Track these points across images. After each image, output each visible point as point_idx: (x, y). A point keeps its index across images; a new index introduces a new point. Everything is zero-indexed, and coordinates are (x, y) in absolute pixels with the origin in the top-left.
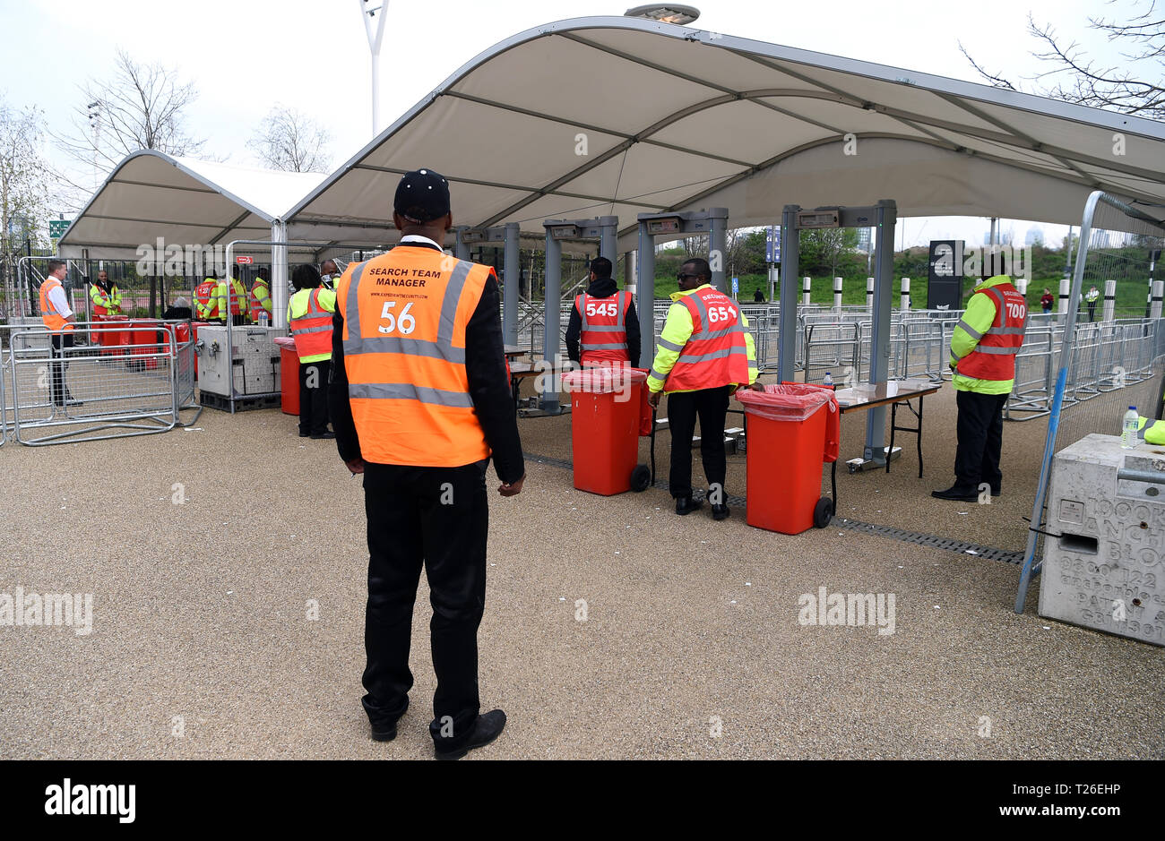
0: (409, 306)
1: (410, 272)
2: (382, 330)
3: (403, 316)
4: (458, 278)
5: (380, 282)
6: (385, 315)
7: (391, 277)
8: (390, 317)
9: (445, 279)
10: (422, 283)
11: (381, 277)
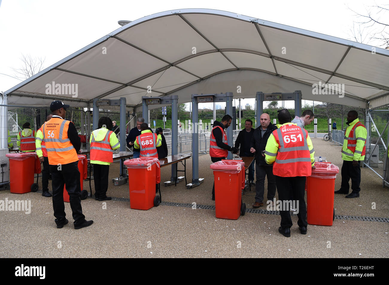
0: (53, 131)
1: (53, 124)
2: (48, 137)
3: (52, 134)
4: (63, 124)
5: (48, 127)
6: (49, 134)
7: (50, 125)
8: (50, 134)
9: (60, 125)
10: (55, 126)
11: (48, 125)
